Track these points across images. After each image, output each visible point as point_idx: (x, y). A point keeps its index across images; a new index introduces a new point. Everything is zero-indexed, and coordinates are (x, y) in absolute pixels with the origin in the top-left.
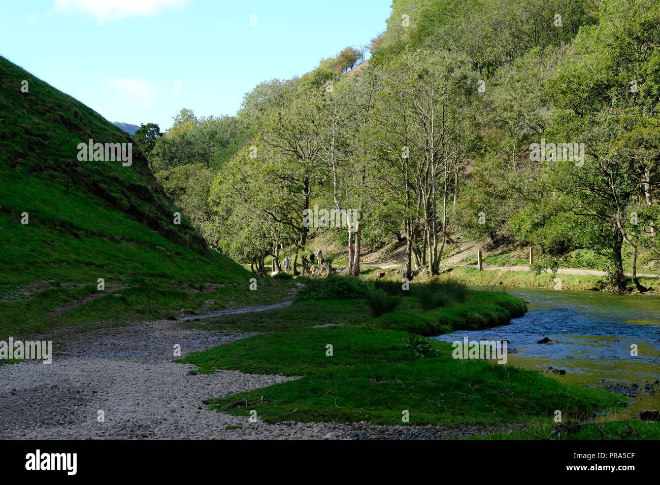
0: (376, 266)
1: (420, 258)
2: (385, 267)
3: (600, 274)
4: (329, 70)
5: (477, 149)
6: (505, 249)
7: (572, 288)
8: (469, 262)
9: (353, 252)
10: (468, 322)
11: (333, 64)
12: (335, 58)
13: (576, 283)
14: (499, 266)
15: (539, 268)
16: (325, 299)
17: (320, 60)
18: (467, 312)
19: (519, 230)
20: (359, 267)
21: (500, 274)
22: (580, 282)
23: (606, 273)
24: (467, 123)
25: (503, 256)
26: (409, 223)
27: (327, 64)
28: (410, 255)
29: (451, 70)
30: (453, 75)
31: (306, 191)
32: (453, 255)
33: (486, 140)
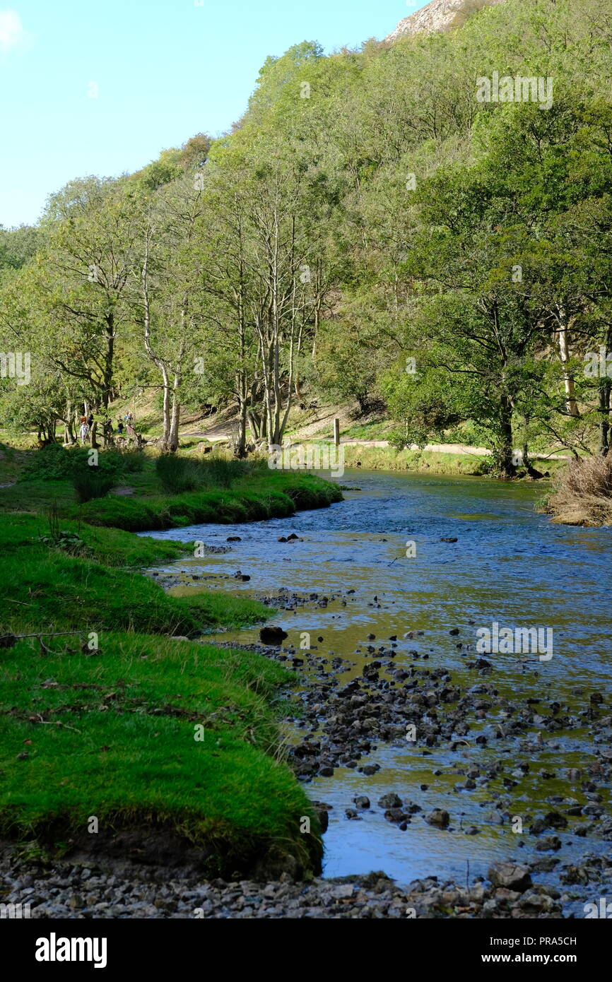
0: (202, 437)
1: (259, 428)
2: (213, 439)
3: (482, 452)
4: (171, 165)
5: (346, 277)
6: (377, 417)
7: (448, 473)
8: (327, 434)
9: (169, 418)
10: (219, 512)
11: (176, 157)
12: (180, 147)
13: (454, 464)
14: (365, 441)
15: (402, 444)
16: (58, 479)
17: (161, 150)
18: (219, 498)
19: (392, 391)
20: (178, 439)
21: (359, 451)
22: (460, 464)
23: (489, 452)
24: (330, 242)
25: (373, 427)
26: (243, 377)
27: (168, 155)
28: (244, 423)
29: (303, 168)
30: (306, 174)
31: (110, 331)
32: (308, 424)
33: (358, 265)
